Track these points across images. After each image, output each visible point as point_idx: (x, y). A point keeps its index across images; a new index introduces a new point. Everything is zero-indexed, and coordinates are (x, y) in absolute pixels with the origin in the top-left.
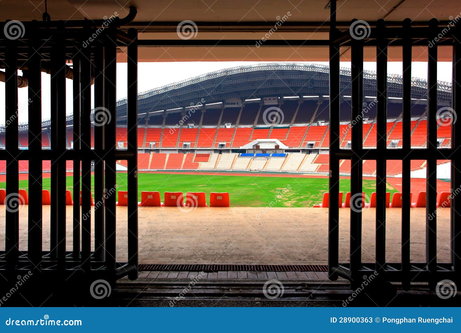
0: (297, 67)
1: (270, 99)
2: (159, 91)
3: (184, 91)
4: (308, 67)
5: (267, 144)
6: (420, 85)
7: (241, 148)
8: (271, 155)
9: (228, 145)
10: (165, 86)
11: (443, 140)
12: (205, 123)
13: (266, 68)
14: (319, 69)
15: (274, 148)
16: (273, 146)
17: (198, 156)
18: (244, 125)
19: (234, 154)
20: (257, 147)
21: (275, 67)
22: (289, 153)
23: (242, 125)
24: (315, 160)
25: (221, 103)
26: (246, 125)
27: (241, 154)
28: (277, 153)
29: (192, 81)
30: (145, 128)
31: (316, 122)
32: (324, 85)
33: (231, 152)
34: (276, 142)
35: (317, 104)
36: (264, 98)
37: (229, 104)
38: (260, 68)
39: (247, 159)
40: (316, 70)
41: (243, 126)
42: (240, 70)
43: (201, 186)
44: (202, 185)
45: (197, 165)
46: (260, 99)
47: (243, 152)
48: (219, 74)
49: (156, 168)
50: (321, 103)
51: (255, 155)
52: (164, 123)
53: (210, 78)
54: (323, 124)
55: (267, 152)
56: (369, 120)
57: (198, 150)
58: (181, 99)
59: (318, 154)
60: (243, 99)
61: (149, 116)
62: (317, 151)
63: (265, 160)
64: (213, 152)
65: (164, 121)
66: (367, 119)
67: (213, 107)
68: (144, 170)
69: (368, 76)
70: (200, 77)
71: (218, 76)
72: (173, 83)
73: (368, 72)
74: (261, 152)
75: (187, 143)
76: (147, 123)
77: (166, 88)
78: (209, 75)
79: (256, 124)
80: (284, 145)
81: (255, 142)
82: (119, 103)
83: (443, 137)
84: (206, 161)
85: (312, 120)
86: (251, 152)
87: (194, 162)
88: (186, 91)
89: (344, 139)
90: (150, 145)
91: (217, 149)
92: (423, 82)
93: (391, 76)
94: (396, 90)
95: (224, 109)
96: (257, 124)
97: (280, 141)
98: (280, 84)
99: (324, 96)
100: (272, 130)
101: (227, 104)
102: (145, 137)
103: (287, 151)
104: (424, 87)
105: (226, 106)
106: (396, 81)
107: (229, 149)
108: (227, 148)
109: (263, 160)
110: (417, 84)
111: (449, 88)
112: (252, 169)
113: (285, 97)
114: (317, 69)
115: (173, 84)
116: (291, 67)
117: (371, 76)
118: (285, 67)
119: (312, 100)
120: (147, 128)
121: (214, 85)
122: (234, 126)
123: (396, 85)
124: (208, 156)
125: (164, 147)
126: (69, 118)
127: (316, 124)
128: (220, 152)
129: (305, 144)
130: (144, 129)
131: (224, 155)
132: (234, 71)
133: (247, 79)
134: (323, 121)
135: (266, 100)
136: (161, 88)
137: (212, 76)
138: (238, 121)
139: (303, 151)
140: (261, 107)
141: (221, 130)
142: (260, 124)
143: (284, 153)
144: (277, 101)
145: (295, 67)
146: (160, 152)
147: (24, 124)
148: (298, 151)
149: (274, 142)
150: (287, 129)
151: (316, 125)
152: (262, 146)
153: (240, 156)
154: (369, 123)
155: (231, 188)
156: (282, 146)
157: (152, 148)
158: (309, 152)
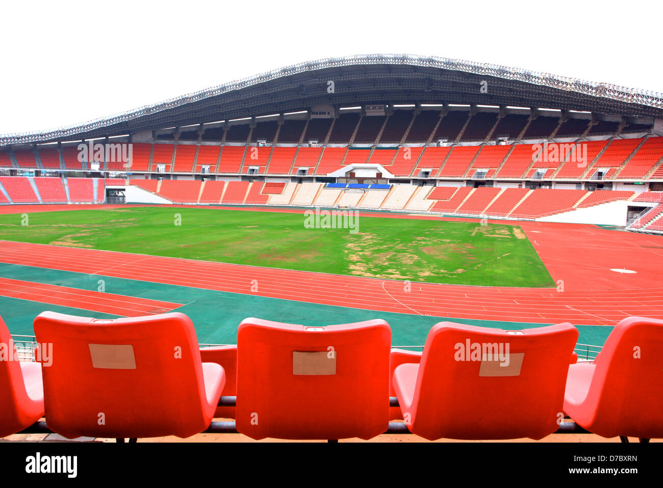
0: (408, 61)
1: (374, 108)
2: (214, 93)
3: (251, 94)
4: (424, 61)
5: (365, 171)
6: (580, 89)
7: (329, 175)
8: (369, 187)
9: (311, 171)
10: (222, 85)
11: (608, 169)
12: (281, 140)
13: (365, 61)
14: (440, 64)
15: (375, 177)
16: (373, 174)
17: (268, 185)
18: (336, 143)
19: (319, 184)
20: (351, 175)
21: (378, 60)
22: (394, 184)
23: (332, 143)
24: (430, 194)
25: (306, 112)
26: (338, 143)
27: (328, 184)
28: (378, 184)
29: (261, 78)
30: (197, 145)
31: (435, 142)
32: (448, 88)
33: (314, 180)
34: (378, 168)
35: (440, 115)
36: (366, 106)
37: (317, 114)
38: (357, 61)
39: (335, 192)
40: (436, 66)
41: (334, 146)
42: (328, 64)
43: (250, 227)
44: (252, 226)
45: (266, 198)
46: (360, 108)
47: (331, 182)
48: (299, 69)
49: (208, 202)
50: (446, 115)
51: (347, 186)
52: (224, 138)
53: (286, 74)
54: (445, 145)
55: (365, 182)
56: (509, 140)
57: (269, 177)
58: (247, 105)
59: (435, 186)
60: (336, 107)
61: (204, 128)
62: (433, 182)
63: (362, 193)
64: (290, 180)
65: (225, 135)
66: (506, 139)
67: (294, 118)
68: (191, 204)
69: (508, 75)
70: (272, 73)
71: (298, 71)
72: (233, 81)
73: (507, 69)
74: (356, 182)
75: (254, 168)
76: (200, 138)
77: (223, 88)
78: (284, 71)
79: (353, 141)
80: (389, 173)
81: (349, 168)
82: (157, 108)
83: (608, 166)
84: (279, 193)
85: (431, 139)
86: (343, 181)
87: (262, 193)
88: (253, 93)
89: (472, 165)
90: (204, 169)
91: (296, 176)
92: (584, 85)
93: (540, 76)
94: (548, 97)
95: (310, 121)
96: (354, 143)
97: (384, 167)
98: (387, 86)
99: (450, 105)
100: (373, 151)
101: (314, 113)
102: (197, 157)
103: (392, 181)
104: (585, 93)
105: (313, 117)
106: (547, 82)
107: (312, 176)
108: (310, 176)
109: (359, 193)
110: (576, 88)
111: (619, 94)
112: (341, 206)
113: (395, 106)
114: (437, 64)
115: (234, 83)
116: (400, 60)
117: (512, 76)
118: (391, 60)
119: (433, 111)
120: (199, 145)
121: (293, 84)
122: (321, 145)
123: (547, 89)
124: (282, 185)
125: (221, 173)
126: (86, 128)
127: (435, 144)
128: (300, 180)
129: (418, 171)
130: (195, 146)
131: (305, 184)
132: (320, 65)
133: (339, 77)
134: (446, 140)
135: (369, 108)
136: (216, 88)
137: (289, 72)
138: (328, 138)
139: (415, 181)
140: (361, 119)
141: (304, 149)
142: (357, 143)
143: (388, 184)
144: (383, 110)
145: (405, 61)
146: (216, 180)
147: (21, 135)
148: (407, 181)
149: (376, 168)
150: (394, 150)
151: (436, 146)
152: (359, 174)
153: (327, 186)
154: (509, 144)
155: (291, 230)
156: (386, 174)
157: (206, 174)
158: (423, 183)
